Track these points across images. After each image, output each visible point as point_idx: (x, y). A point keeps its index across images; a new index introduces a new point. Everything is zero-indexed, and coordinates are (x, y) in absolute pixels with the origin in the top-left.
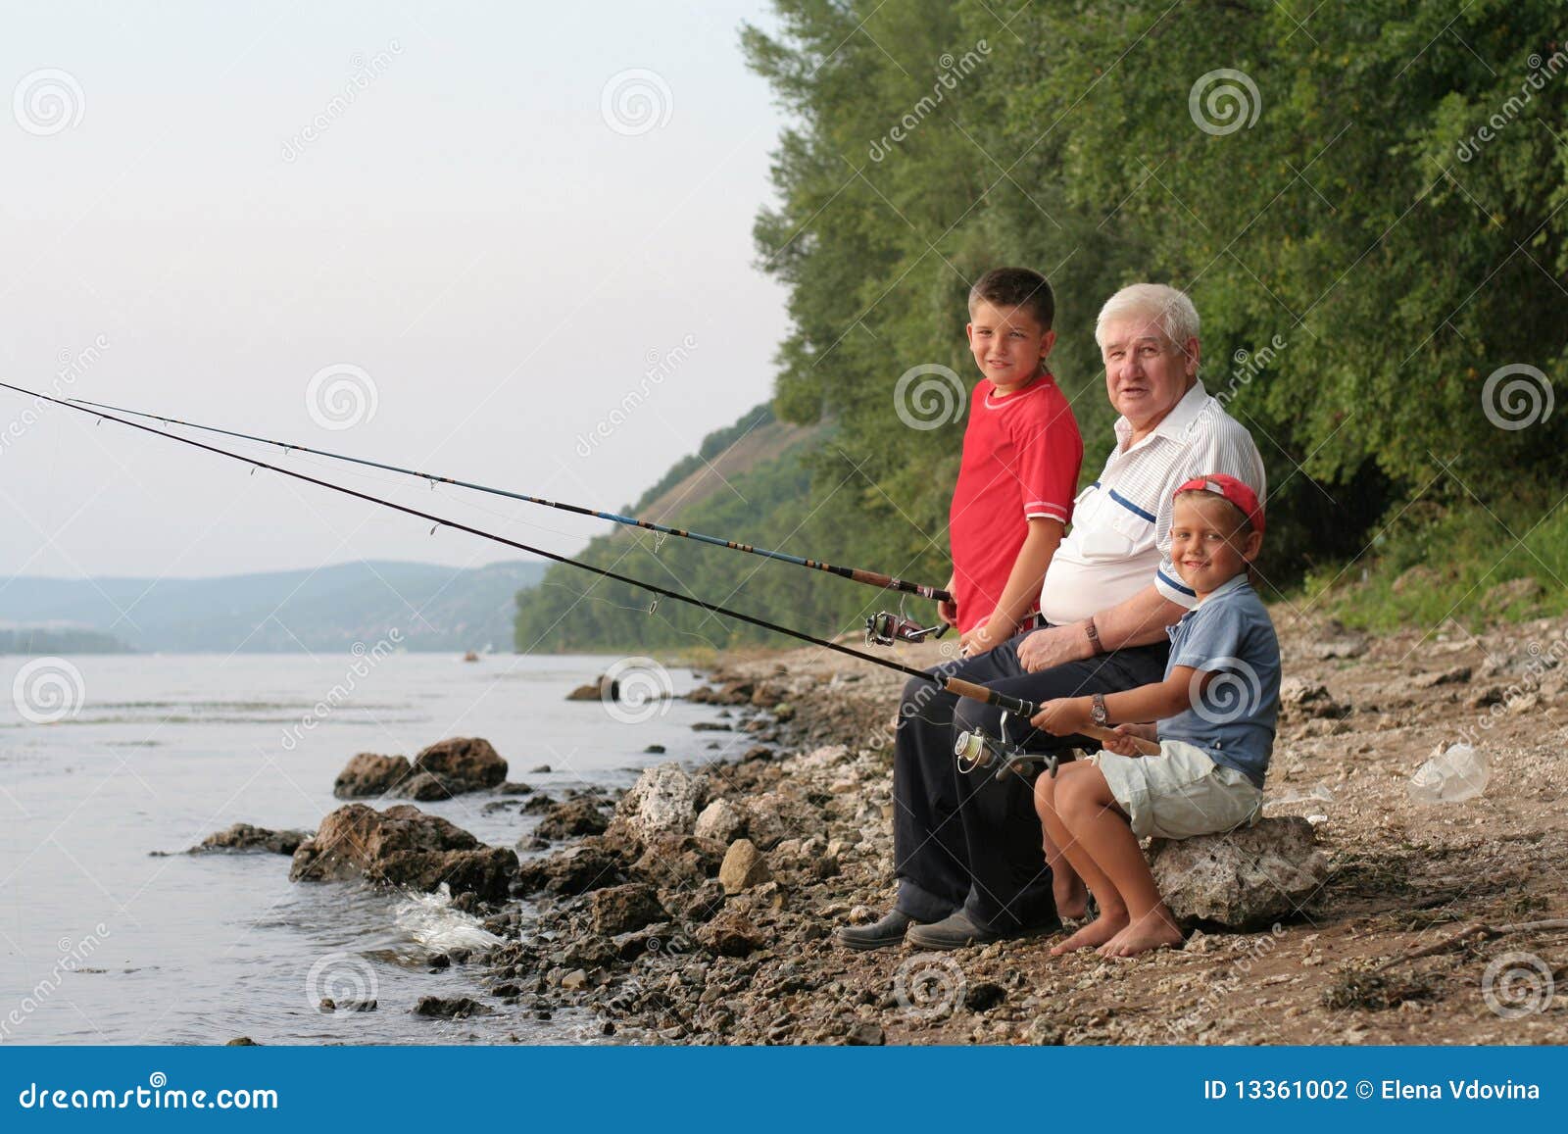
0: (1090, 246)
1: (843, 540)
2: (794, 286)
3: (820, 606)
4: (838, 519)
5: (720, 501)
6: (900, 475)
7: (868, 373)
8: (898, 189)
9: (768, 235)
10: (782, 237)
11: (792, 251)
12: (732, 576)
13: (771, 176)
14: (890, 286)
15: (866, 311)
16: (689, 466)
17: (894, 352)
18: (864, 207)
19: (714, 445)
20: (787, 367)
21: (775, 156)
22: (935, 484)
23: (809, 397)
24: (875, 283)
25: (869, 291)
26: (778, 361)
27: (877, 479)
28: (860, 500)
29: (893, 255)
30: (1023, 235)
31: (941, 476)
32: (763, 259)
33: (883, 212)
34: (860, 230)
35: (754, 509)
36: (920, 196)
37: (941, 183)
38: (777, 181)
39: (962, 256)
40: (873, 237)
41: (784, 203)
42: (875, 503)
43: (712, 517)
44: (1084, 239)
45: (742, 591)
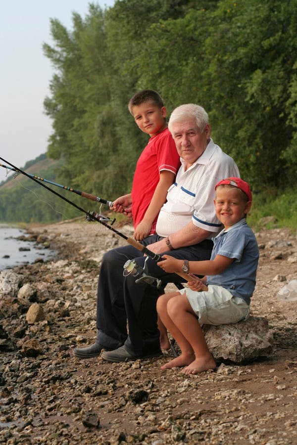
2: (55, 119)
3: (57, 212)
6: (82, 176)
7: (75, 145)
8: (86, 93)
9: (48, 104)
10: (52, 105)
11: (54, 109)
12: (32, 202)
13: (49, 87)
14: (82, 121)
15: (75, 127)
17: (82, 140)
18: (76, 98)
19: (29, 164)
20: (51, 143)
21: (51, 81)
22: (93, 179)
23: (57, 152)
24: (78, 120)
25: (76, 122)
26: (49, 141)
27: (76, 177)
28: (70, 183)
29: (84, 112)
31: (95, 176)
32: (46, 111)
33: (81, 99)
34: (75, 104)
36: (93, 95)
37: (99, 92)
38: (51, 89)
39: (104, 113)
40: (78, 106)
41: (53, 95)
42: (75, 184)
43: (27, 185)
45: (35, 207)
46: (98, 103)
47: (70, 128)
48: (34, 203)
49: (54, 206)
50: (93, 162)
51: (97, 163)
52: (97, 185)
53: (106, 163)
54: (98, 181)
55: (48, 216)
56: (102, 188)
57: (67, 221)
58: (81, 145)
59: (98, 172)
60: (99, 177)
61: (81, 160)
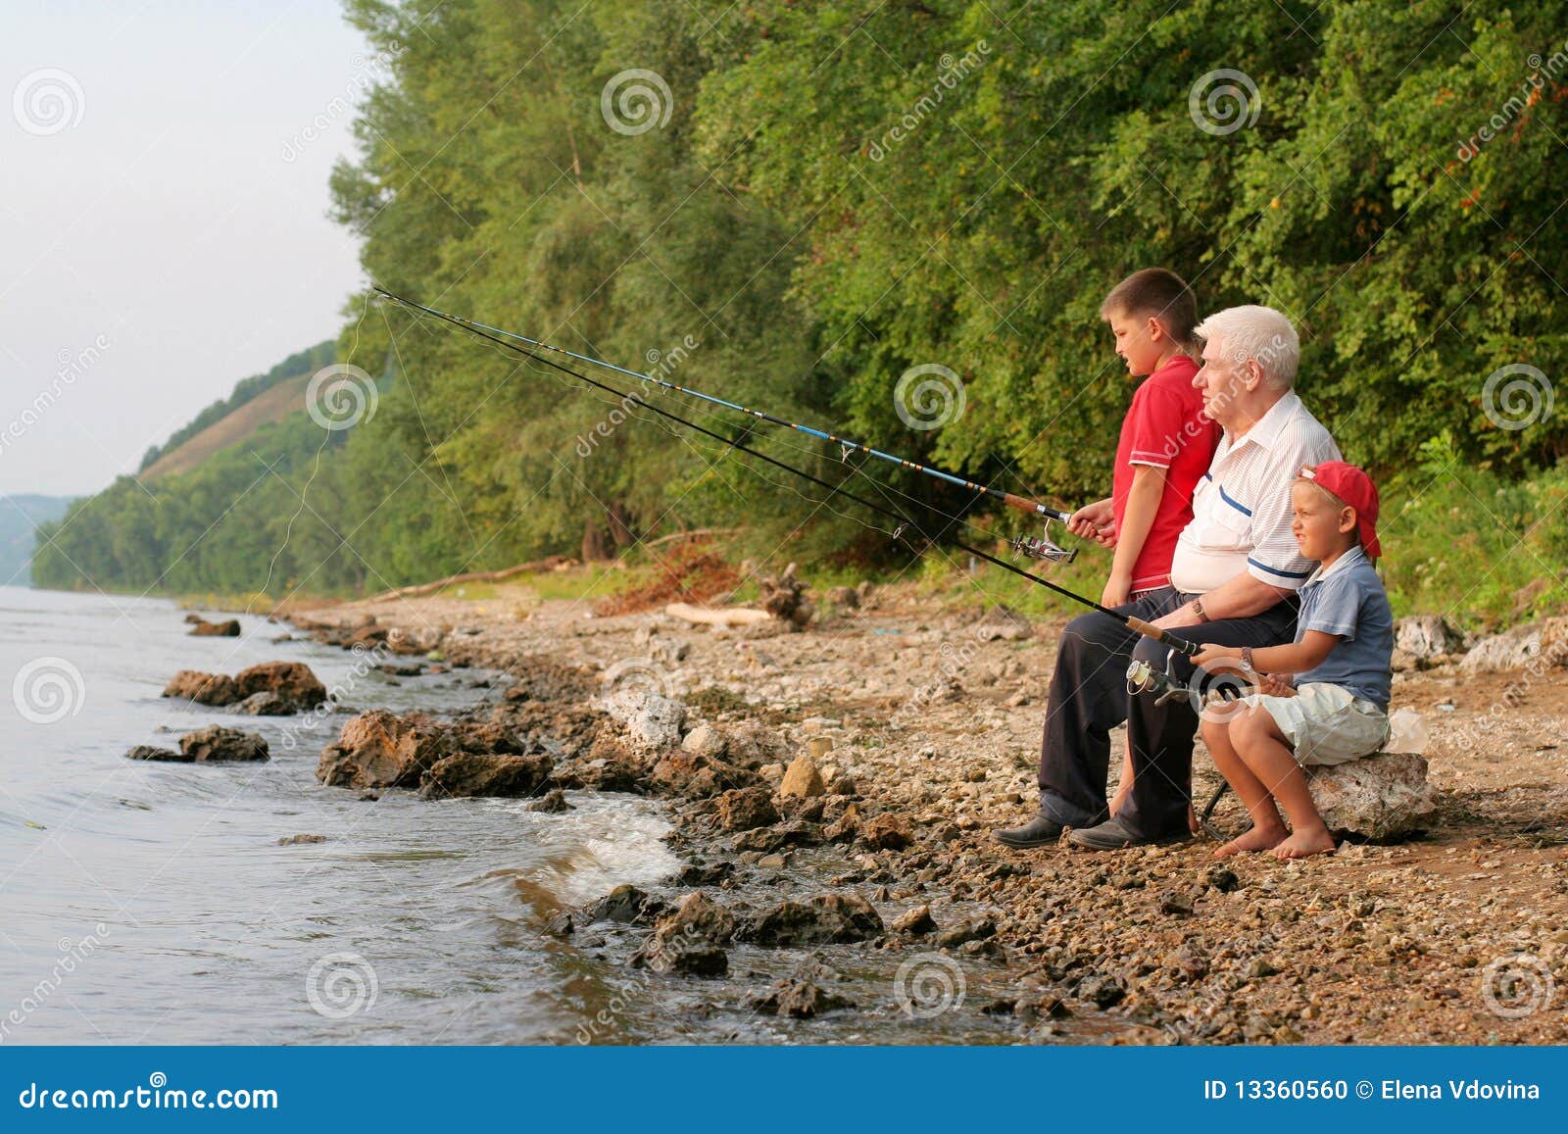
0: (720, 226)
1: (379, 495)
2: (365, 240)
3: (348, 560)
4: (376, 473)
5: (249, 448)
6: (469, 434)
8: (491, 152)
9: (345, 186)
10: (359, 189)
11: (367, 204)
12: (260, 525)
13: (353, 128)
14: (468, 246)
15: (444, 269)
16: (220, 411)
18: (453, 166)
19: (246, 392)
20: (353, 319)
21: (362, 108)
22: (519, 448)
23: (375, 349)
24: (455, 243)
25: (448, 251)
26: (345, 313)
27: (441, 438)
28: (422, 456)
29: (475, 216)
30: (653, 210)
31: (525, 438)
32: (337, 209)
33: (471, 172)
34: (446, 189)
35: (285, 458)
36: (512, 160)
37: (533, 148)
38: (358, 133)
39: (560, 223)
40: (457, 196)
41: (363, 156)
42: (440, 462)
43: (241, 464)
44: (715, 218)
45: (269, 540)
46: (529, 187)
47: (426, 272)
48: (268, 528)
50: (511, 391)
51: (523, 394)
52: (532, 469)
53: (557, 399)
54: (537, 454)
55: (316, 571)
56: (549, 476)
57: (411, 589)
59: (536, 426)
60: (539, 439)
61: (466, 380)
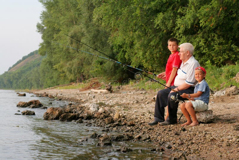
0: (97, 31)
1: (45, 73)
2: (42, 34)
3: (41, 83)
4: (44, 70)
5: (25, 67)
6: (59, 64)
7: (55, 48)
8: (61, 21)
9: (39, 27)
10: (41, 27)
11: (42, 29)
12: (27, 78)
14: (58, 35)
15: (54, 39)
16: (20, 61)
17: (59, 46)
18: (55, 23)
19: (24, 58)
20: (41, 47)
21: (41, 14)
22: (67, 66)
23: (44, 51)
24: (56, 35)
25: (55, 36)
26: (39, 46)
27: (55, 65)
28: (52, 67)
29: (59, 31)
30: (87, 29)
31: (68, 64)
32: (38, 30)
33: (58, 24)
34: (55, 26)
35: (30, 68)
36: (65, 22)
37: (68, 20)
38: (41, 18)
39: (72, 31)
40: (56, 27)
41: (42, 22)
42: (55, 68)
43: (24, 69)
44: (96, 30)
45: (28, 81)
46: (67, 26)
47: (52, 39)
48: (28, 79)
49: (39, 80)
50: (65, 57)
51: (67, 58)
52: (69, 69)
53: (72, 58)
54: (70, 67)
55: (36, 86)
56: (71, 70)
57: (51, 88)
58: (59, 48)
59: (69, 62)
60: (70, 64)
61: (58, 56)
